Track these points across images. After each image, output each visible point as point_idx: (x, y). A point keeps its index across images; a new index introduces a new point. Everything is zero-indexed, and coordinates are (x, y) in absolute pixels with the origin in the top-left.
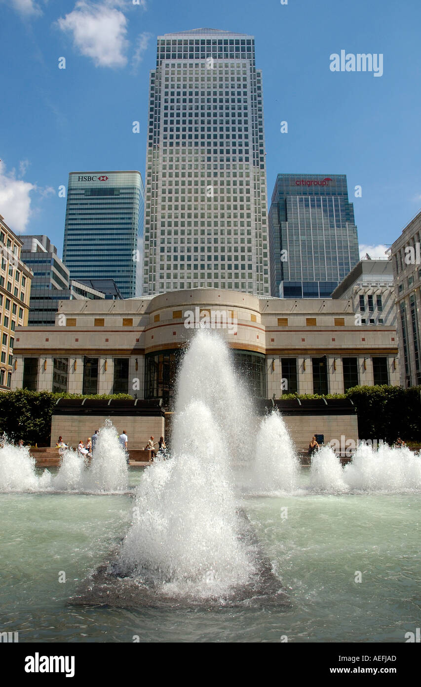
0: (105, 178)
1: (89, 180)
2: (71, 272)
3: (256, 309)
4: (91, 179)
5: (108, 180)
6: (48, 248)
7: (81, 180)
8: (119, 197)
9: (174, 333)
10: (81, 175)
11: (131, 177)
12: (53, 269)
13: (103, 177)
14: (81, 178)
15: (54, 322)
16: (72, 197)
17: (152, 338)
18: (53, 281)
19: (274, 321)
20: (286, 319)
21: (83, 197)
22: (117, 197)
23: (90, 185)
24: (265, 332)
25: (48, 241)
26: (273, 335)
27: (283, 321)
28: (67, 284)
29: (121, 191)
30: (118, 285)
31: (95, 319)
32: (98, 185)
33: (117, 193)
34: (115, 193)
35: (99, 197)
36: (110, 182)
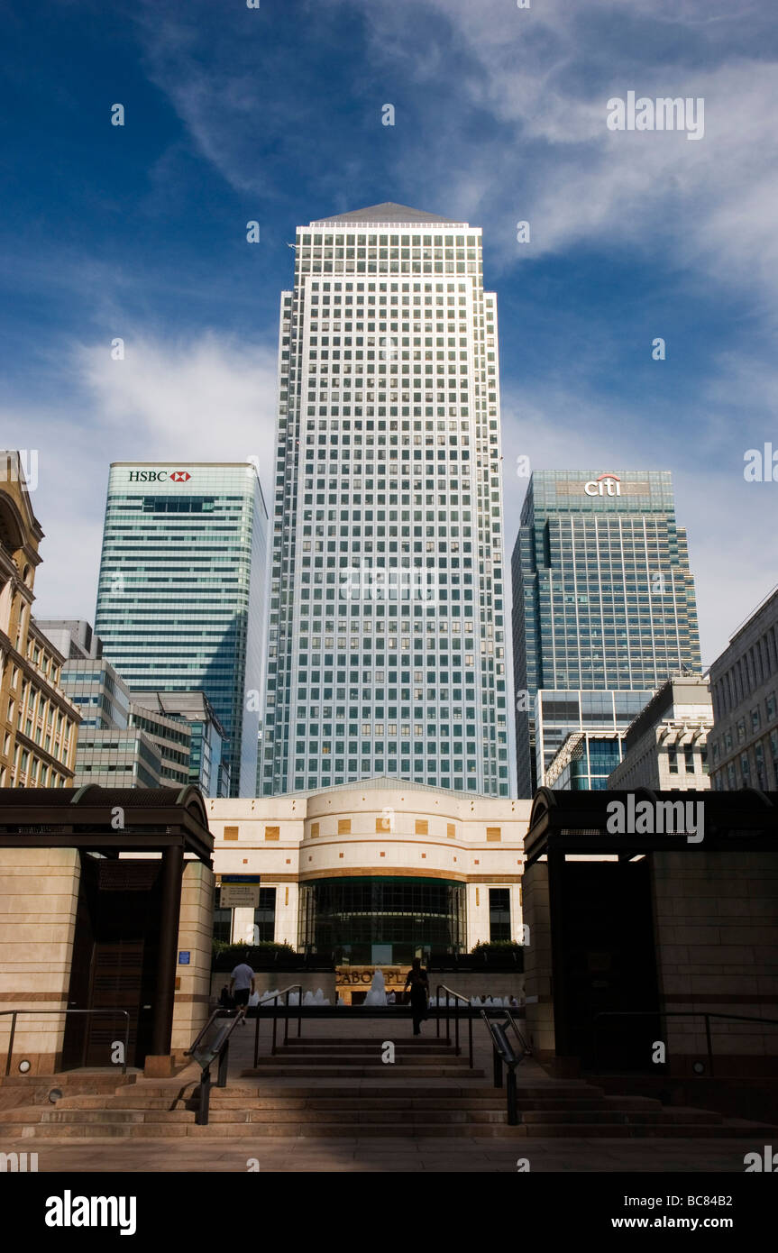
0: (184, 477)
1: (152, 479)
4: (155, 477)
5: (190, 479)
7: (134, 479)
8: (211, 515)
9: (341, 855)
10: (135, 469)
11: (240, 474)
13: (181, 474)
14: (135, 474)
16: (116, 513)
17: (310, 859)
20: (499, 829)
21: (139, 513)
22: (208, 514)
23: (155, 489)
26: (477, 855)
27: (494, 834)
29: (217, 504)
31: (225, 828)
32: (170, 489)
33: (208, 508)
34: (204, 508)
35: (171, 514)
36: (193, 484)
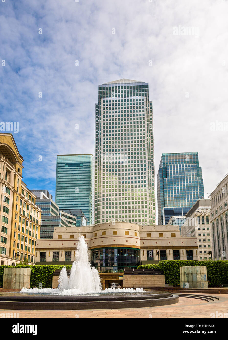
2: (60, 207)
3: (137, 230)
6: (48, 196)
9: (102, 241)
10: (63, 157)
11: (88, 157)
12: (51, 206)
15: (52, 237)
16: (59, 168)
17: (93, 243)
18: (51, 212)
19: (145, 235)
20: (150, 234)
21: (65, 167)
22: (81, 167)
23: (68, 161)
24: (140, 240)
25: (48, 193)
26: (144, 241)
27: (149, 235)
28: (58, 213)
29: (84, 164)
30: (83, 211)
31: (70, 235)
33: (81, 165)
34: (80, 165)
35: (72, 167)
36: (78, 160)
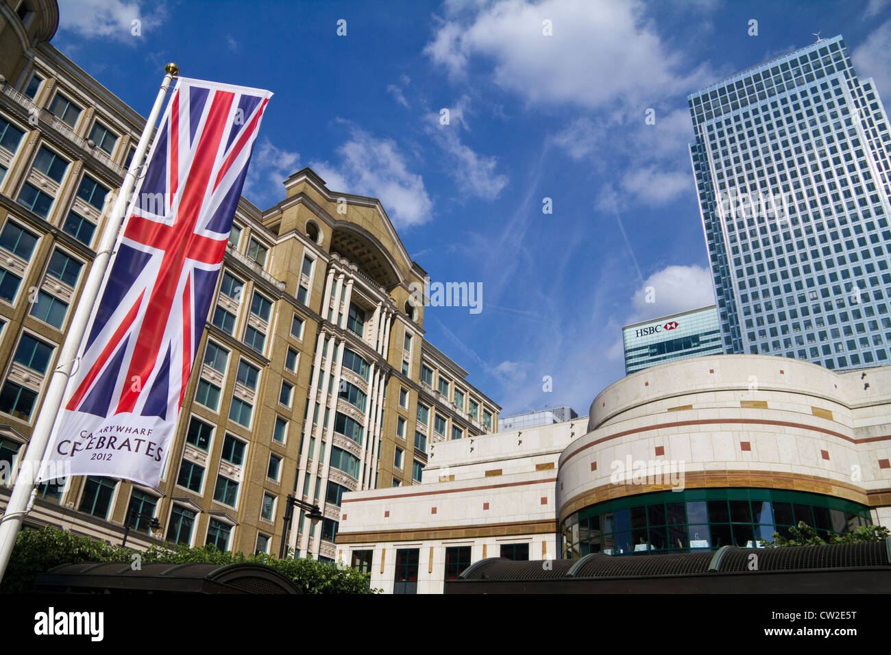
0: (673, 325)
1: (652, 332)
4: (653, 330)
5: (678, 326)
7: (640, 335)
8: (699, 348)
10: (638, 328)
13: (671, 324)
16: (631, 361)
21: (648, 358)
22: (696, 348)
23: (655, 339)
29: (701, 339)
32: (666, 336)
33: (695, 344)
34: (692, 344)
35: (670, 354)
36: (682, 329)
